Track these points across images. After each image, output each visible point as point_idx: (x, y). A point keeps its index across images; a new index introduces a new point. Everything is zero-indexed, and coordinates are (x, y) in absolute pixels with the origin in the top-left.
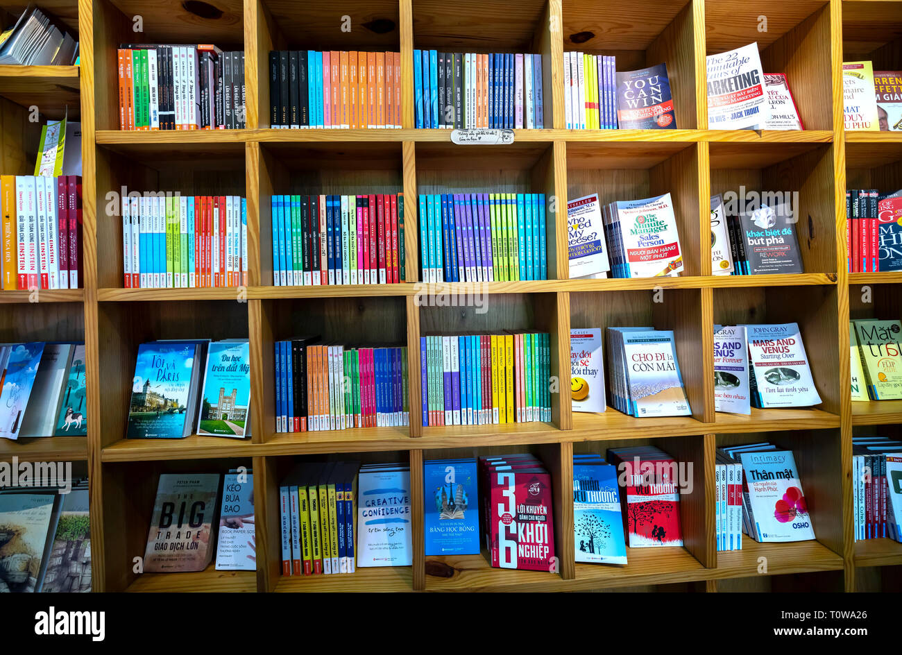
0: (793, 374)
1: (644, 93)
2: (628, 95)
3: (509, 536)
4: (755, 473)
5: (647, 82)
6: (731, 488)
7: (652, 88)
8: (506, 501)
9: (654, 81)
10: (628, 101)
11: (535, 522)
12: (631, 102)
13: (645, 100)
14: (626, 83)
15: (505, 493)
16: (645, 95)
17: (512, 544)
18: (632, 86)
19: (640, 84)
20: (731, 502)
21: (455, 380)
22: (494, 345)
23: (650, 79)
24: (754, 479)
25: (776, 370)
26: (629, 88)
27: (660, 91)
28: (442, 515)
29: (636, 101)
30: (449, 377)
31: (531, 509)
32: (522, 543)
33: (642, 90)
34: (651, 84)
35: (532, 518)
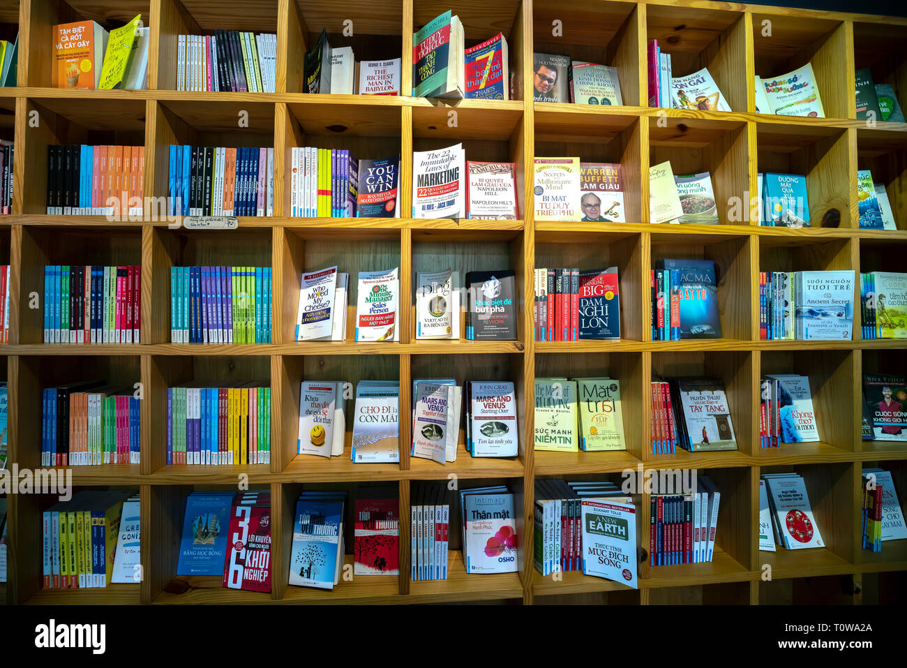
0: (503, 428)
1: (382, 180)
2: (370, 181)
3: (239, 561)
4: (476, 513)
5: (385, 169)
6: (439, 526)
7: (388, 176)
8: (240, 530)
9: (390, 169)
10: (368, 186)
11: (261, 550)
12: (370, 187)
13: (381, 185)
14: (370, 169)
15: (241, 524)
16: (382, 182)
17: (240, 568)
18: (374, 173)
19: (380, 171)
20: (438, 538)
21: (197, 426)
22: (230, 397)
23: (388, 167)
24: (474, 518)
25: (491, 424)
26: (371, 175)
27: (392, 179)
28: (196, 541)
29: (374, 187)
30: (190, 422)
31: (260, 539)
32: (248, 568)
33: (381, 177)
34: (388, 172)
35: (259, 546)
